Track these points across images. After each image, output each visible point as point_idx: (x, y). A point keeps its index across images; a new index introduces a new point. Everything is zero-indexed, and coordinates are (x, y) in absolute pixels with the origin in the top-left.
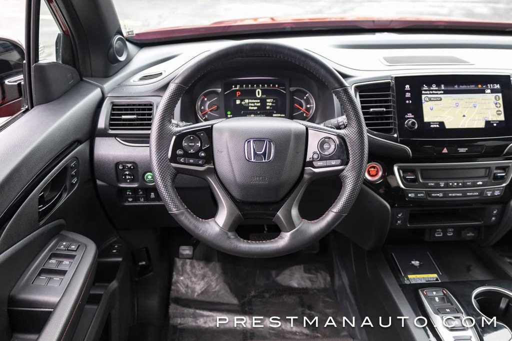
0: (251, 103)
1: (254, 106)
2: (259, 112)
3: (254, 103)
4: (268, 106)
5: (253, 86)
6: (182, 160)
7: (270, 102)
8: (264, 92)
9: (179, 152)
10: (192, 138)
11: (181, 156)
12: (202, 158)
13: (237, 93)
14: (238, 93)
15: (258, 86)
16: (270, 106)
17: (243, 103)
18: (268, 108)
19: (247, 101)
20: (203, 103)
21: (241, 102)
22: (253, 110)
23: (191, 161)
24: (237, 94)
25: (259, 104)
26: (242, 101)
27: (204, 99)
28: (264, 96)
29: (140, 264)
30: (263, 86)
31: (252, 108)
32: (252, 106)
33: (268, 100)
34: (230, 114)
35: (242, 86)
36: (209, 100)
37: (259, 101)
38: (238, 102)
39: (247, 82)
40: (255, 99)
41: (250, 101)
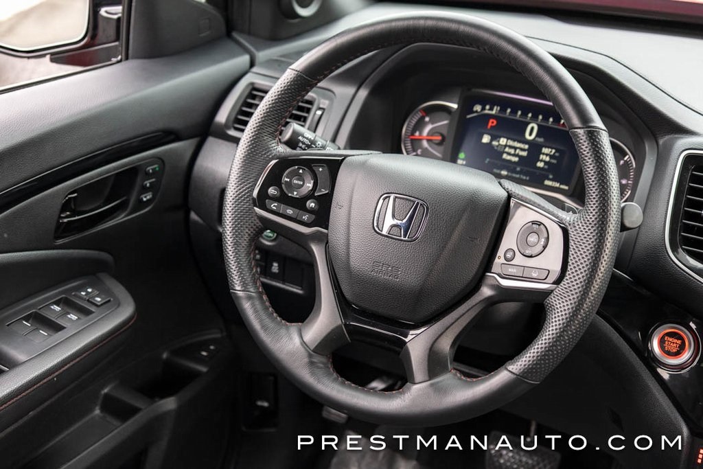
0: (511, 147)
1: (514, 155)
2: (518, 169)
3: (515, 148)
4: (542, 161)
5: (524, 114)
6: (274, 206)
7: (547, 155)
8: (542, 131)
9: (272, 191)
10: (301, 171)
11: (274, 199)
12: (311, 211)
13: (491, 121)
14: (493, 122)
15: (535, 118)
16: (546, 163)
17: (495, 143)
18: (540, 165)
19: (503, 141)
20: (420, 125)
21: (492, 140)
22: (509, 161)
23: (290, 212)
24: (490, 124)
25: (524, 154)
26: (494, 138)
27: (422, 118)
28: (541, 140)
29: (259, 403)
30: (546, 119)
31: (509, 158)
32: (509, 154)
33: (545, 150)
34: (463, 160)
35: (503, 110)
36: (432, 122)
37: (527, 147)
38: (486, 139)
39: (516, 105)
40: (520, 142)
41: (511, 143)
